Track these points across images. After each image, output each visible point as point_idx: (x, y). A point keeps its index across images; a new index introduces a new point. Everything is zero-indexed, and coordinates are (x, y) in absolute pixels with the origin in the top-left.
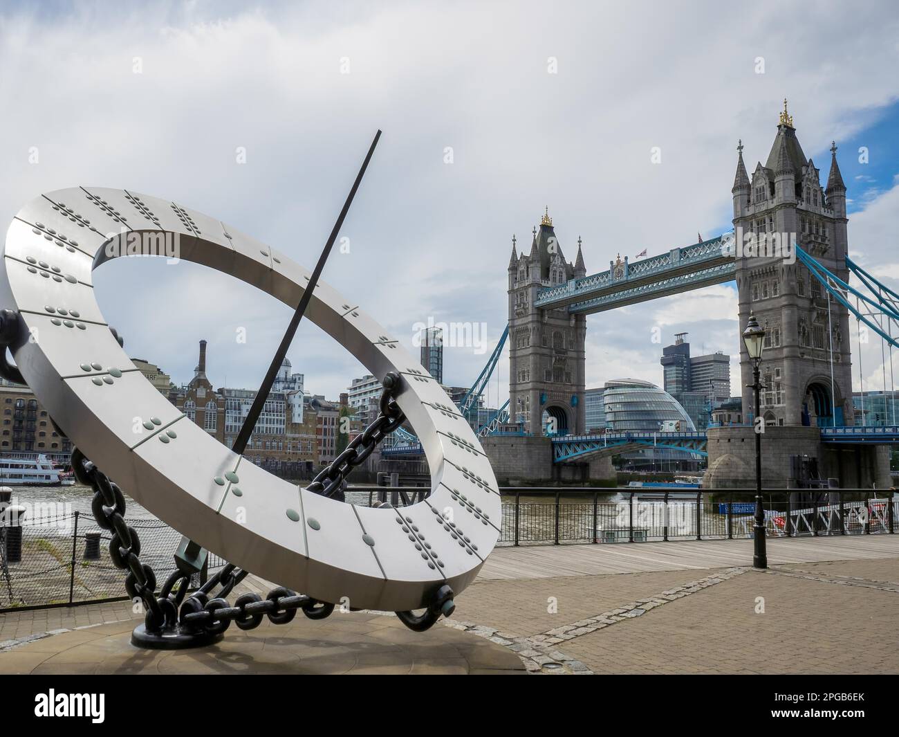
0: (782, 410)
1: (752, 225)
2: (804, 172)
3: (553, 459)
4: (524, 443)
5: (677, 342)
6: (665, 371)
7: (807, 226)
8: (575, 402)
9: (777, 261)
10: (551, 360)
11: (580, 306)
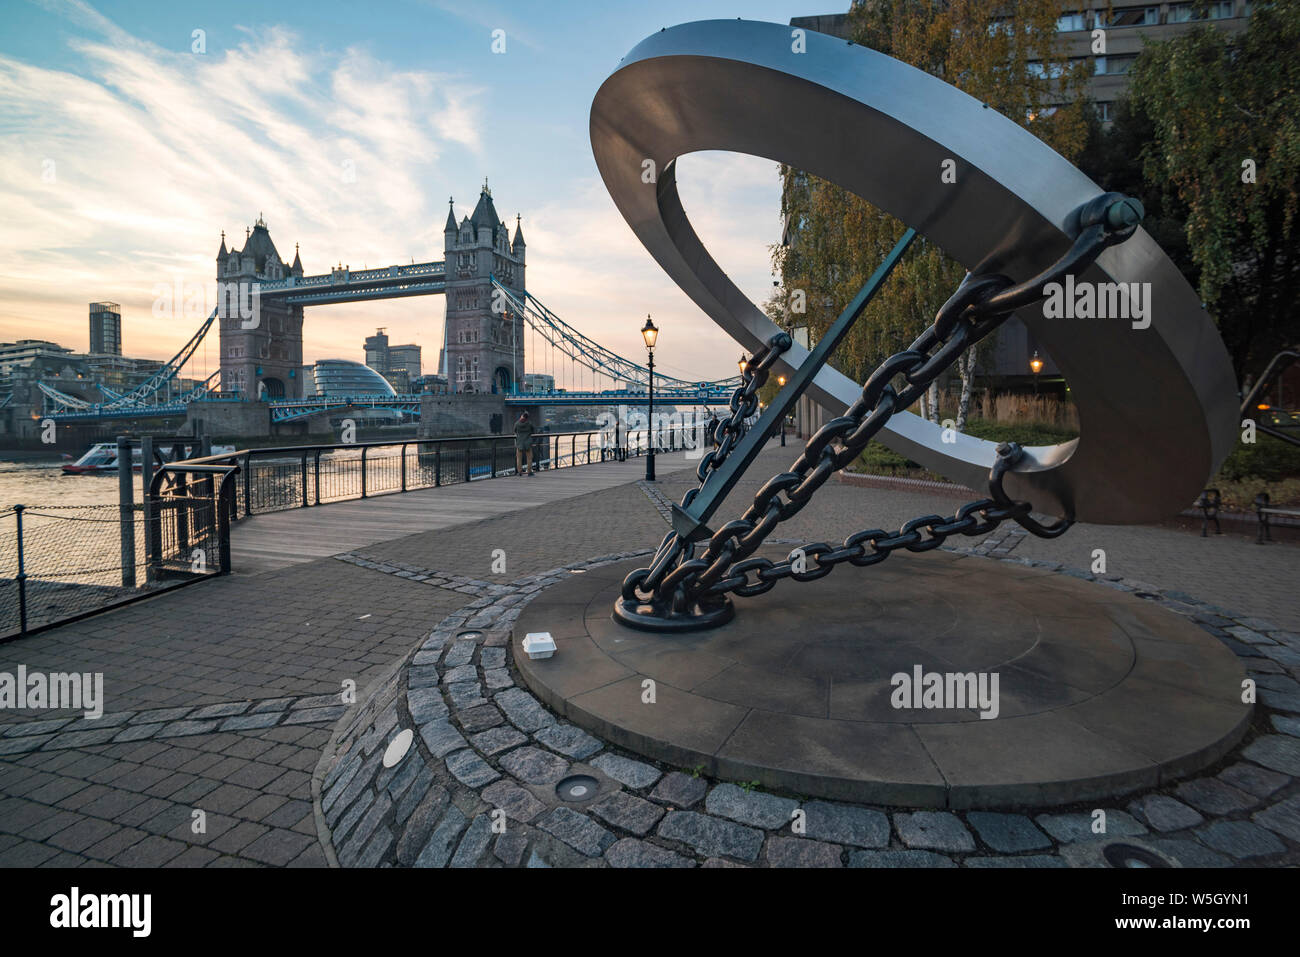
0: (478, 384)
2: (498, 229)
3: (272, 420)
4: (240, 409)
5: (378, 334)
6: (367, 355)
7: (499, 266)
8: (293, 375)
9: (478, 285)
10: (267, 341)
11: (298, 299)
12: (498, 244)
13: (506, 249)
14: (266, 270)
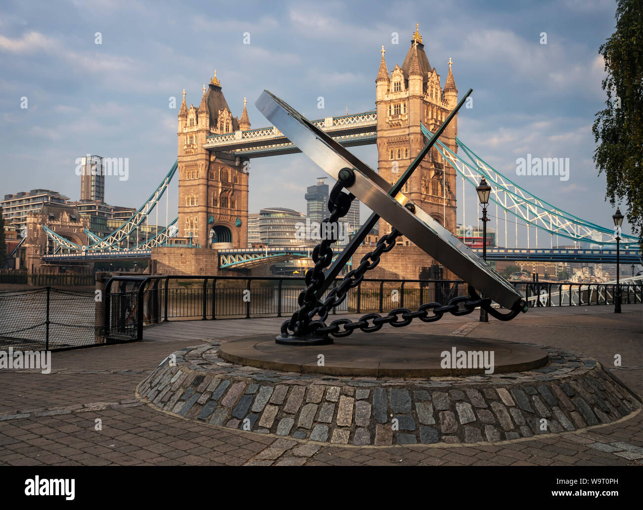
1: (390, 108)
2: (429, 76)
3: (219, 265)
4: (193, 253)
5: (319, 183)
6: (308, 204)
7: (431, 113)
8: (239, 223)
9: (409, 134)
10: (218, 190)
11: (245, 151)
12: (429, 91)
13: (436, 96)
14: (219, 125)
